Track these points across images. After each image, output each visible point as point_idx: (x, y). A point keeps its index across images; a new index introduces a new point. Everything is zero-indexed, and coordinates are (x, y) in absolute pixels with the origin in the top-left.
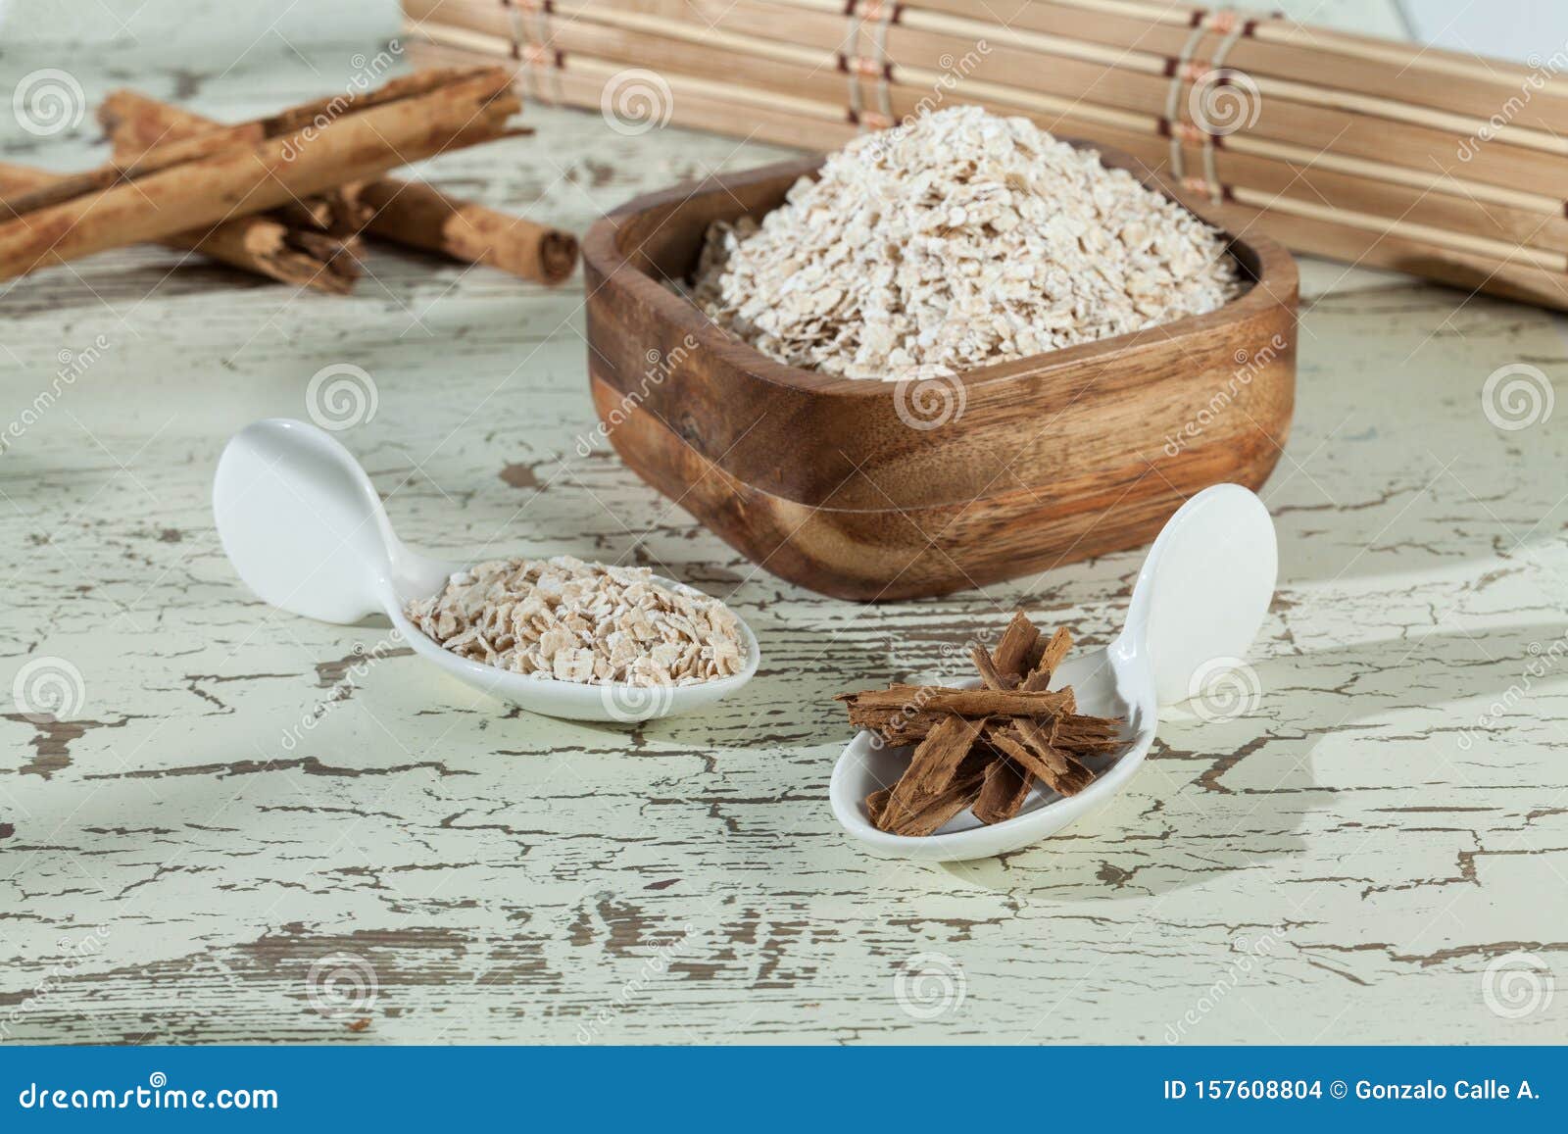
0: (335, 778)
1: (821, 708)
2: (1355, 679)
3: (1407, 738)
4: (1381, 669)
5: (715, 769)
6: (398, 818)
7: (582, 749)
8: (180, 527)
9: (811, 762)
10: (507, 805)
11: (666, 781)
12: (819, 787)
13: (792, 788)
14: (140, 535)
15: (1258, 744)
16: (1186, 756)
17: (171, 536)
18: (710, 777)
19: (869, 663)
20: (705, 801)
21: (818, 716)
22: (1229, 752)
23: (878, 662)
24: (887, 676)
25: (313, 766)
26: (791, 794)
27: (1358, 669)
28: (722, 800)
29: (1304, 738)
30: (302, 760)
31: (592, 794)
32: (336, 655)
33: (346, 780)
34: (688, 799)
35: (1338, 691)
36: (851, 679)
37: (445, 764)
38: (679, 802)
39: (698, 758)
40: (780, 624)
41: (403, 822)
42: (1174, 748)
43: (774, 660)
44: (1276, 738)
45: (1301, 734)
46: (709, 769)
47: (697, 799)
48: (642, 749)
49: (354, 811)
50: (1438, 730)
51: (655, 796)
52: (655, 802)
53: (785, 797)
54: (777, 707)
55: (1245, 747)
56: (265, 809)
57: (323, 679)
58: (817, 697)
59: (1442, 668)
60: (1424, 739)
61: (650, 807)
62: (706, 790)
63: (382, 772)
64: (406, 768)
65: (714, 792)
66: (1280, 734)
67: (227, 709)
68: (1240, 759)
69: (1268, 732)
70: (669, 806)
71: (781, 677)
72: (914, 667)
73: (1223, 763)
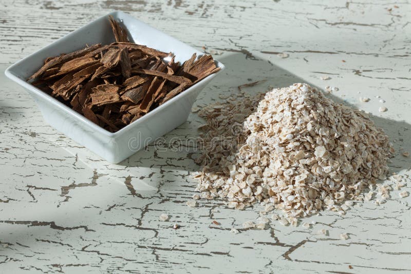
0: (57, 230)
1: (190, 217)
2: (335, 221)
3: (344, 245)
4: (344, 218)
5: (157, 236)
6: (71, 246)
7: (124, 225)
8: (36, 132)
9: (183, 237)
10: (101, 243)
11: (143, 240)
12: (183, 246)
13: (176, 246)
14: (25, 133)
15: (303, 243)
16: (282, 245)
17: (33, 135)
18: (155, 239)
19: (207, 201)
20: (152, 248)
21: (188, 220)
22: (294, 245)
23: (209, 201)
24: (210, 207)
25: (53, 225)
26: (175, 248)
27: (337, 217)
28: (156, 248)
29: (316, 242)
30: (51, 223)
31: (123, 242)
32: (68, 184)
33: (61, 231)
34: (148, 247)
35: (330, 225)
36: (201, 207)
37: (88, 227)
38: (145, 247)
39: (154, 232)
40: (187, 184)
41: (72, 248)
42: (280, 242)
43: (182, 197)
44: (309, 241)
45: (315, 240)
46: (156, 236)
47: (150, 247)
48: (140, 226)
49: (60, 243)
50: (353, 243)
51: (140, 245)
52: (139, 247)
53: (173, 249)
54: (179, 215)
55: (300, 243)
56: (38, 240)
57: (63, 193)
58: (190, 213)
59: (361, 220)
60: (348, 246)
61: (137, 249)
62: (153, 244)
63: (70, 229)
64: (77, 228)
65: (155, 245)
66: (310, 240)
67: (35, 201)
68: (297, 248)
69: (307, 238)
70: (143, 249)
71: (183, 204)
72: (218, 204)
73: (293, 248)
